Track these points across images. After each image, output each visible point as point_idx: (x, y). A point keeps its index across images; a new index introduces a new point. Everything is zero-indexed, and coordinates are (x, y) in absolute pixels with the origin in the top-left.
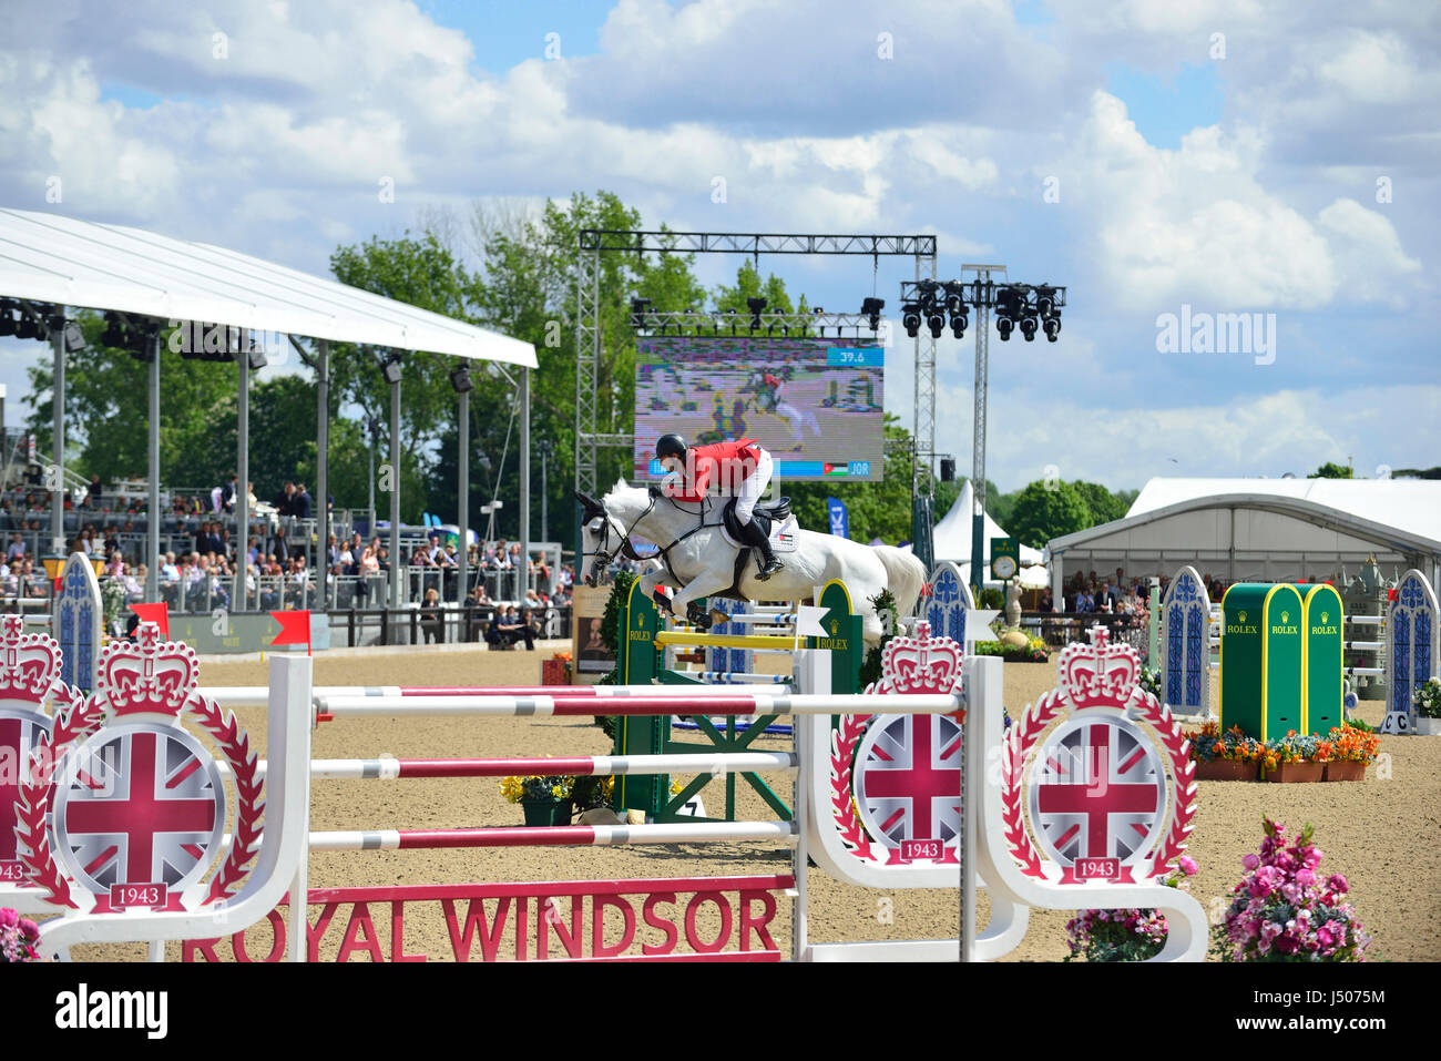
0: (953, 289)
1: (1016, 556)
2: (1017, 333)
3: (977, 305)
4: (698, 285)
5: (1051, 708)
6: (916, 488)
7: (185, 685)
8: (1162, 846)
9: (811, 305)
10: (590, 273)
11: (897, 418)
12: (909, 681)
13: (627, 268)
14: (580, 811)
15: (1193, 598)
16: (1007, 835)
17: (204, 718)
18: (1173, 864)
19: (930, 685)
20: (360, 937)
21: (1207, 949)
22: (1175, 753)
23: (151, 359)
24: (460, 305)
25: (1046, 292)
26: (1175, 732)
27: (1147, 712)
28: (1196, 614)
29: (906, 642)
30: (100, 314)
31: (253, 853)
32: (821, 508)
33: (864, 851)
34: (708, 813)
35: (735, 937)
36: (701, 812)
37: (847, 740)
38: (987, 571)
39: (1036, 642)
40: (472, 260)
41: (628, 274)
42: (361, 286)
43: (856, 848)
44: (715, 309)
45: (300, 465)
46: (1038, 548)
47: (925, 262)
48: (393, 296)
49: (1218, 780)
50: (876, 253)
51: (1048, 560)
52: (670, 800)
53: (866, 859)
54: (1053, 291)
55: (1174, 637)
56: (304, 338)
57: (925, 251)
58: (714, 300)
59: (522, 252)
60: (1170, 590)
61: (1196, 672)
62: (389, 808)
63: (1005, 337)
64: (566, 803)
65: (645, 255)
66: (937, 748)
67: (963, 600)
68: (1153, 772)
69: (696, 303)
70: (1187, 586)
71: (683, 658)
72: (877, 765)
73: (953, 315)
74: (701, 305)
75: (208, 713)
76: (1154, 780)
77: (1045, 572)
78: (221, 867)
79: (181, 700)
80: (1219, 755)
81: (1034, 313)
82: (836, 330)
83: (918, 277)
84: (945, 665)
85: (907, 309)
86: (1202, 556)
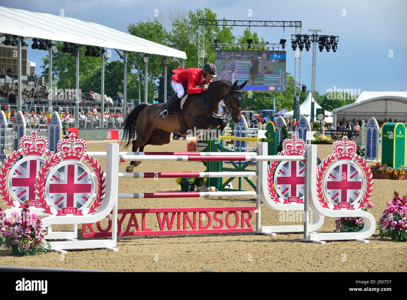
0: (306, 37)
1: (323, 113)
2: (324, 49)
3: (313, 41)
4: (233, 35)
5: (331, 159)
6: (295, 94)
7: (83, 151)
8: (362, 199)
9: (265, 41)
10: (202, 32)
11: (290, 74)
12: (290, 151)
13: (213, 30)
14: (197, 187)
15: (374, 126)
16: (318, 196)
17: (88, 161)
18: (366, 204)
19: (296, 152)
20: (133, 223)
21: (375, 228)
22: (367, 172)
23: (77, 56)
24: (165, 41)
25: (333, 38)
26: (367, 167)
27: (358, 161)
28: (375, 131)
29: (289, 140)
30: (62, 43)
31: (102, 199)
32: (267, 100)
33: (277, 200)
34: (233, 187)
35: (240, 224)
36: (231, 188)
37: (272, 168)
38: (315, 118)
39: (329, 139)
40: (169, 28)
41: (214, 32)
42: (137, 36)
43: (274, 199)
44: (238, 42)
45: (120, 87)
46: (330, 111)
47: (298, 29)
48: (146, 38)
49: (380, 179)
50: (284, 26)
51: (333, 115)
52: (223, 184)
53: (277, 202)
54: (335, 37)
55: (369, 138)
56: (120, 50)
57: (298, 26)
58: (238, 40)
59: (183, 26)
60: (367, 124)
61: (375, 148)
62: (143, 185)
63: (321, 51)
64: (193, 185)
65: (218, 27)
66: (298, 170)
67: (308, 127)
68: (360, 178)
69: (233, 40)
70: (372, 123)
71: (228, 143)
72: (281, 175)
73: (306, 44)
74: (234, 41)
75: (89, 159)
76: (360, 180)
77: (332, 118)
78: (93, 203)
79: (82, 155)
80: (381, 172)
81: (329, 44)
82: (272, 49)
83: (296, 33)
84: (300, 147)
85: (293, 42)
86: (377, 114)
